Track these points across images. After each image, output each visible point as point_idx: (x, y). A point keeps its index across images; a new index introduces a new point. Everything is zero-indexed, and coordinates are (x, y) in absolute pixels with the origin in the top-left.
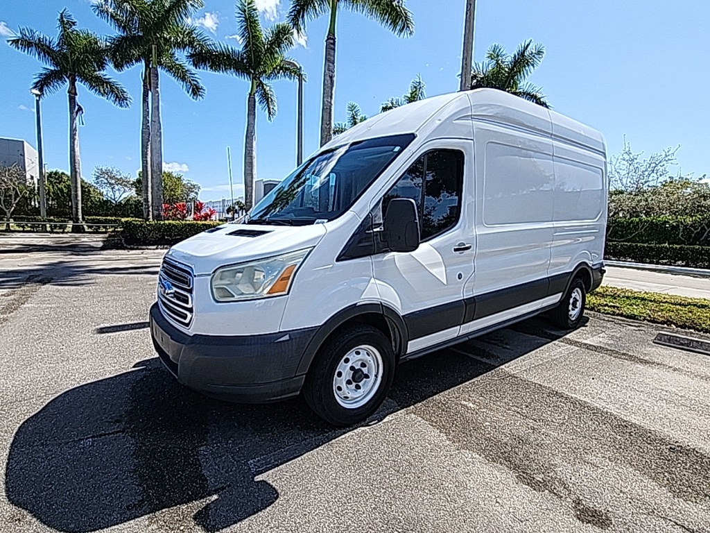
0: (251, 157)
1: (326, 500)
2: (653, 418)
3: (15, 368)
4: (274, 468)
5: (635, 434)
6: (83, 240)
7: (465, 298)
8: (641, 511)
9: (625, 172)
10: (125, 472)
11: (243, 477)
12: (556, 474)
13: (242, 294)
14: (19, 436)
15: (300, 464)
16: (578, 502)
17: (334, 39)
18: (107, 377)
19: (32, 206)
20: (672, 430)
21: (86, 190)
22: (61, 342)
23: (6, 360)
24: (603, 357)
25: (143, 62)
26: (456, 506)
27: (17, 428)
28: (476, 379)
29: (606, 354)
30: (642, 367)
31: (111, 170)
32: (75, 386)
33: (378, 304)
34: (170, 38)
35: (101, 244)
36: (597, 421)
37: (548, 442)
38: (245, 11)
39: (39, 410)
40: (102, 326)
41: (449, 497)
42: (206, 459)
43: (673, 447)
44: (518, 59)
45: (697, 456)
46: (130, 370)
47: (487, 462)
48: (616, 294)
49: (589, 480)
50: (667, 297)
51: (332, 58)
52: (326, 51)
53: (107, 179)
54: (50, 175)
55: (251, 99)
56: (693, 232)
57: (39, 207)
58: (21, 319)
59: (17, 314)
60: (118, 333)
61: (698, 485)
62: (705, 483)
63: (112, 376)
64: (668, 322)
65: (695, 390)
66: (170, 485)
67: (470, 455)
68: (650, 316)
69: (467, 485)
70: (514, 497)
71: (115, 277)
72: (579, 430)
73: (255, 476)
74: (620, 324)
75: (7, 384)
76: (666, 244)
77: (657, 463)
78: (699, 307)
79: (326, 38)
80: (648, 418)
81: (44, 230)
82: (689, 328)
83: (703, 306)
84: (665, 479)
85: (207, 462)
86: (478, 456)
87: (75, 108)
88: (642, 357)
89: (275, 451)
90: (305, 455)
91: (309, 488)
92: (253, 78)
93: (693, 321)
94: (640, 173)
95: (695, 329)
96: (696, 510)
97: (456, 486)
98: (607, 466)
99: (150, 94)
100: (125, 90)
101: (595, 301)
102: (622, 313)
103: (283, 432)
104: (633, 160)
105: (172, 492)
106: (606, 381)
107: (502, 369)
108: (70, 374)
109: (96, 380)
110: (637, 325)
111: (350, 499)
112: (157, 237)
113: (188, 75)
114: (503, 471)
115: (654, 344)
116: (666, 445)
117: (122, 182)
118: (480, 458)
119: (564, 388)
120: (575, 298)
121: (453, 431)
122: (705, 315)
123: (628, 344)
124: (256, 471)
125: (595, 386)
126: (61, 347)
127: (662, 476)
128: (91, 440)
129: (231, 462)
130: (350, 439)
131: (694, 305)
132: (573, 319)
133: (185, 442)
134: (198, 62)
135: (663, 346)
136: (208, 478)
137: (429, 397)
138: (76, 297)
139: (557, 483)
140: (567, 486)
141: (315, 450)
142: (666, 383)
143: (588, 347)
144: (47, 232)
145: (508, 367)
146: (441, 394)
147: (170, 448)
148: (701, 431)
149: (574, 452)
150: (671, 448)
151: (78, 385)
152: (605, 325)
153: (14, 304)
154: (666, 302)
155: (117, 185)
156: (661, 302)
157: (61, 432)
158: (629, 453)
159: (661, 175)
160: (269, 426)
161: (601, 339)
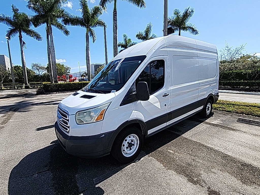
0: (89, 57)
1: (121, 193)
2: (236, 153)
3: (8, 147)
4: (102, 181)
5: (230, 159)
6: (29, 91)
7: (168, 112)
8: (231, 190)
9: (226, 54)
10: (50, 187)
11: (91, 186)
12: (201, 177)
13: (87, 121)
14: (12, 174)
15: (111, 180)
16: (209, 188)
17: (116, 12)
18: (41, 148)
19: (9, 79)
20: (243, 157)
21: (29, 71)
22: (24, 135)
23: (5, 144)
24: (219, 129)
25: (46, 23)
26: (166, 192)
27: (11, 171)
28: (173, 141)
29: (220, 127)
30: (233, 132)
31: (37, 64)
32: (30, 153)
33: (136, 120)
34: (55, 14)
35: (36, 93)
36: (216, 155)
37: (199, 165)
38: (82, 2)
39: (18, 163)
40: (38, 127)
41: (164, 189)
42: (78, 179)
43: (243, 164)
44: (185, 14)
45: (251, 167)
46: (49, 145)
47: (177, 174)
48: (223, 103)
49: (213, 179)
50: (242, 103)
51: (116, 19)
52: (113, 17)
53: (36, 67)
54: (15, 67)
55: (87, 35)
56: (252, 76)
57: (12, 79)
58: (9, 126)
59: (7, 124)
60: (44, 130)
61: (251, 179)
62: (254, 178)
63: (43, 148)
64: (242, 113)
65: (251, 141)
66: (66, 191)
67: (171, 172)
68: (236, 111)
69: (170, 184)
70: (187, 188)
71: (42, 106)
72: (210, 159)
73: (96, 185)
74: (225, 115)
75: (6, 154)
76: (242, 81)
77: (237, 171)
78: (253, 107)
79: (113, 12)
80: (234, 153)
81: (15, 88)
82: (250, 115)
83: (255, 106)
84: (240, 177)
85: (78, 181)
86: (174, 172)
87: (22, 43)
88: (233, 128)
89: (102, 175)
90: (113, 176)
91: (115, 189)
92: (87, 27)
93: (251, 112)
94: (232, 54)
95: (252, 115)
96: (250, 189)
97: (166, 185)
98: (219, 173)
99: (49, 36)
100: (40, 34)
101: (216, 106)
102: (226, 110)
103: (105, 167)
104: (229, 50)
105: (67, 193)
106: (220, 139)
107: (182, 136)
108: (28, 148)
109: (37, 150)
110: (231, 115)
111: (129, 192)
112: (56, 89)
113: (63, 27)
114: (183, 178)
115: (237, 122)
116: (241, 163)
117: (42, 68)
118: (175, 173)
119: (205, 142)
120: (208, 107)
121: (165, 163)
122: (255, 110)
123: (228, 123)
124: (96, 183)
125: (216, 141)
126: (24, 137)
127: (239, 176)
128: (37, 174)
129: (87, 180)
130: (129, 168)
131: (252, 106)
132: (208, 114)
133: (70, 173)
134: (66, 23)
135: (240, 123)
136: (79, 187)
137: (156, 149)
138: (28, 116)
139: (202, 181)
140: (205, 182)
141: (116, 173)
142: (241, 138)
143: (213, 125)
144: (16, 89)
145: (185, 135)
146: (161, 148)
147: (65, 176)
148: (253, 157)
149: (208, 168)
150: (242, 164)
151: (31, 153)
152: (220, 115)
153: (6, 120)
154: (242, 105)
155: (40, 69)
156: (240, 105)
157: (26, 172)
158: (227, 168)
159: (240, 55)
160: (100, 165)
161: (218, 121)
